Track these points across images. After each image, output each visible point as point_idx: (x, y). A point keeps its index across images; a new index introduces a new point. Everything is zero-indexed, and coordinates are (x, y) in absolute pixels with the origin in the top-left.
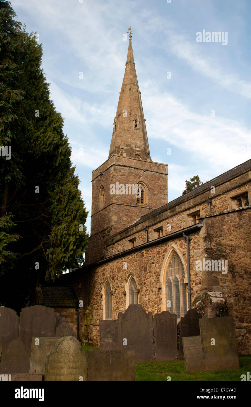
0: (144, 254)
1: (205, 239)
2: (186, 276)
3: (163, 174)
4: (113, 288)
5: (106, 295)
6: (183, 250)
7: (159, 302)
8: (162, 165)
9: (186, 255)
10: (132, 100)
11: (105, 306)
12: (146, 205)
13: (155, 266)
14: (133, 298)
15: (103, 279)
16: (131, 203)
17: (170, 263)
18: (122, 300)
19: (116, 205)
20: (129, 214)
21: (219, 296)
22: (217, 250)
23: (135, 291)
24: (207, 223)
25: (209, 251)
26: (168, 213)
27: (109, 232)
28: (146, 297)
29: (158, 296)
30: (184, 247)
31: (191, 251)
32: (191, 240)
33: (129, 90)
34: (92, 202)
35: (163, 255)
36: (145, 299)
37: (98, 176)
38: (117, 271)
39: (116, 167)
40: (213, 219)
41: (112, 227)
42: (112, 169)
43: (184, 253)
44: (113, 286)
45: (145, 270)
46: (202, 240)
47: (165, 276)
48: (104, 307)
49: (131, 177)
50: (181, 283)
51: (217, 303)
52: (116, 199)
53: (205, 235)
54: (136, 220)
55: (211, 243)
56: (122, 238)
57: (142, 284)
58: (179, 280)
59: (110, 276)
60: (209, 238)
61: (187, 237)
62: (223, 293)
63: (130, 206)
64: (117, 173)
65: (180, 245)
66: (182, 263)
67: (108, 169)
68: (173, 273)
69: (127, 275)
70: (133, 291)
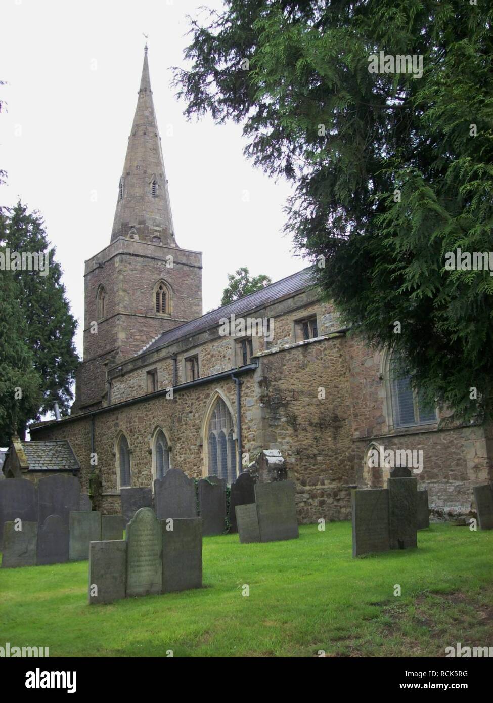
0: (177, 399)
1: (260, 384)
2: (236, 430)
3: (194, 267)
4: (131, 445)
5: (121, 454)
6: (232, 397)
7: (199, 463)
8: (193, 254)
9: (236, 403)
10: (149, 150)
11: (119, 469)
12: (170, 314)
13: (194, 416)
14: (162, 458)
15: (116, 431)
16: (147, 313)
17: (214, 413)
18: (145, 460)
19: (124, 317)
20: (145, 329)
21: (277, 455)
22: (275, 398)
23: (164, 449)
24: (263, 363)
25: (266, 399)
26: (206, 336)
27: (114, 357)
28: (180, 457)
29: (198, 456)
30: (232, 393)
31: (242, 399)
32: (243, 383)
33: (142, 134)
34: (85, 309)
35: (205, 402)
36: (180, 459)
37: (95, 269)
38: (137, 420)
39: (124, 256)
40: (271, 358)
41: (118, 349)
42: (117, 259)
43: (234, 401)
44: (131, 441)
45: (180, 421)
46: (256, 386)
47: (207, 428)
48: (118, 471)
49: (147, 272)
50: (228, 439)
51: (275, 464)
52: (125, 307)
53: (260, 379)
54: (154, 338)
55: (267, 389)
56: (136, 367)
57: (176, 440)
58: (227, 435)
59: (127, 428)
60: (266, 383)
61: (236, 379)
62: (282, 451)
63: (146, 317)
64: (126, 266)
65: (227, 389)
66: (230, 413)
67: (111, 259)
68: (218, 426)
69: (153, 427)
70: (162, 448)
